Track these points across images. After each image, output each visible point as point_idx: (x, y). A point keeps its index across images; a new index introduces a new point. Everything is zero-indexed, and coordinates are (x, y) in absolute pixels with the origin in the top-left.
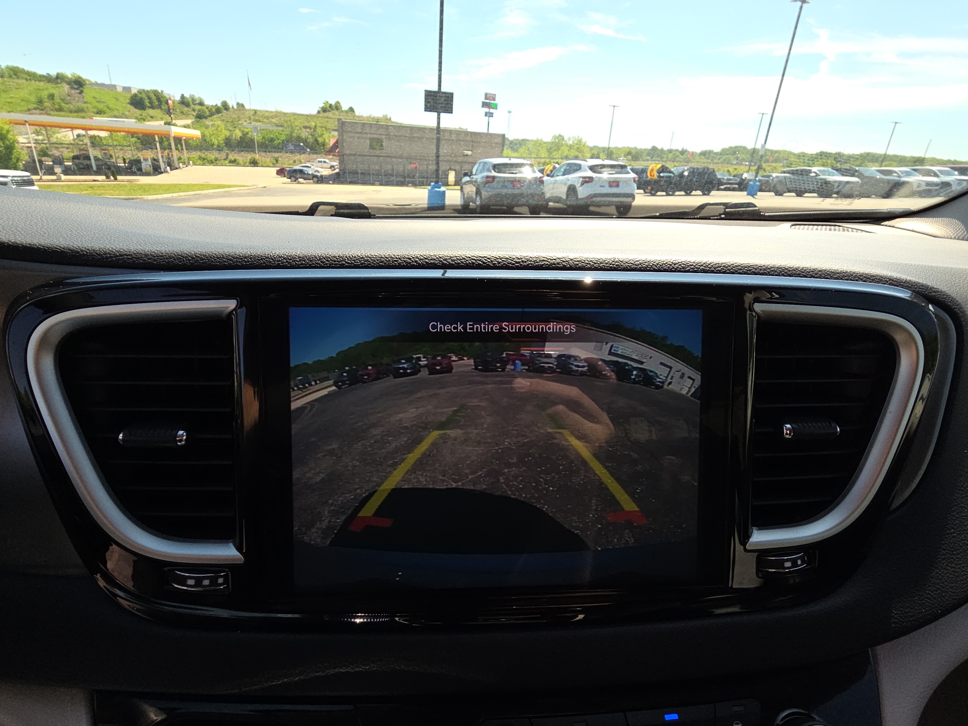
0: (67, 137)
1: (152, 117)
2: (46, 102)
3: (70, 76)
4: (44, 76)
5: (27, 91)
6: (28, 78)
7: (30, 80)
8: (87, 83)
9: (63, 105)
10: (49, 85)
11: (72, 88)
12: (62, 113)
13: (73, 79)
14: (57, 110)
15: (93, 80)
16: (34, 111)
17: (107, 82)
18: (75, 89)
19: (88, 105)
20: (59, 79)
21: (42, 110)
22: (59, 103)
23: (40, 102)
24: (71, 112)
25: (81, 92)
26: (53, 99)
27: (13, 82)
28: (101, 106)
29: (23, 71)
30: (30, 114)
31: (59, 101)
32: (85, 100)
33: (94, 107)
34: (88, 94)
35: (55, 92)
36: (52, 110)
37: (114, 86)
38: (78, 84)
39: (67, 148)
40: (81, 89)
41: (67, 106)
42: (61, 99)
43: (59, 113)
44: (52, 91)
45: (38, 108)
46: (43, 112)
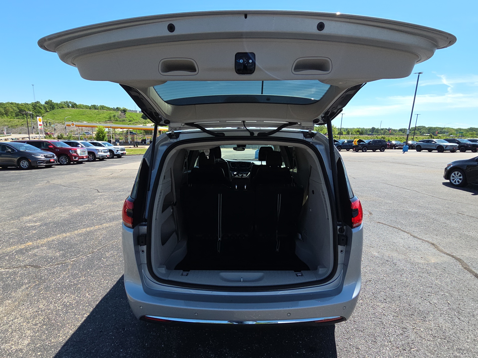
0: (119, 131)
1: (149, 122)
2: (112, 118)
3: (122, 108)
4: (112, 108)
5: (106, 114)
6: (107, 109)
7: (108, 110)
8: (127, 110)
9: (118, 119)
10: (114, 112)
11: (122, 112)
12: (117, 122)
13: (123, 109)
14: (115, 121)
15: (129, 109)
16: (107, 121)
17: (134, 110)
18: (123, 113)
19: (127, 118)
20: (118, 109)
21: (110, 121)
22: (117, 118)
23: (110, 118)
24: (120, 121)
25: (125, 114)
26: (115, 117)
27: (101, 111)
28: (131, 119)
29: (105, 107)
31: (117, 117)
32: (126, 117)
33: (128, 119)
34: (127, 114)
35: (116, 114)
36: (114, 121)
37: (136, 111)
38: (124, 111)
40: (125, 113)
42: (118, 117)
43: (116, 122)
44: (115, 114)
45: (109, 120)
46: (111, 122)
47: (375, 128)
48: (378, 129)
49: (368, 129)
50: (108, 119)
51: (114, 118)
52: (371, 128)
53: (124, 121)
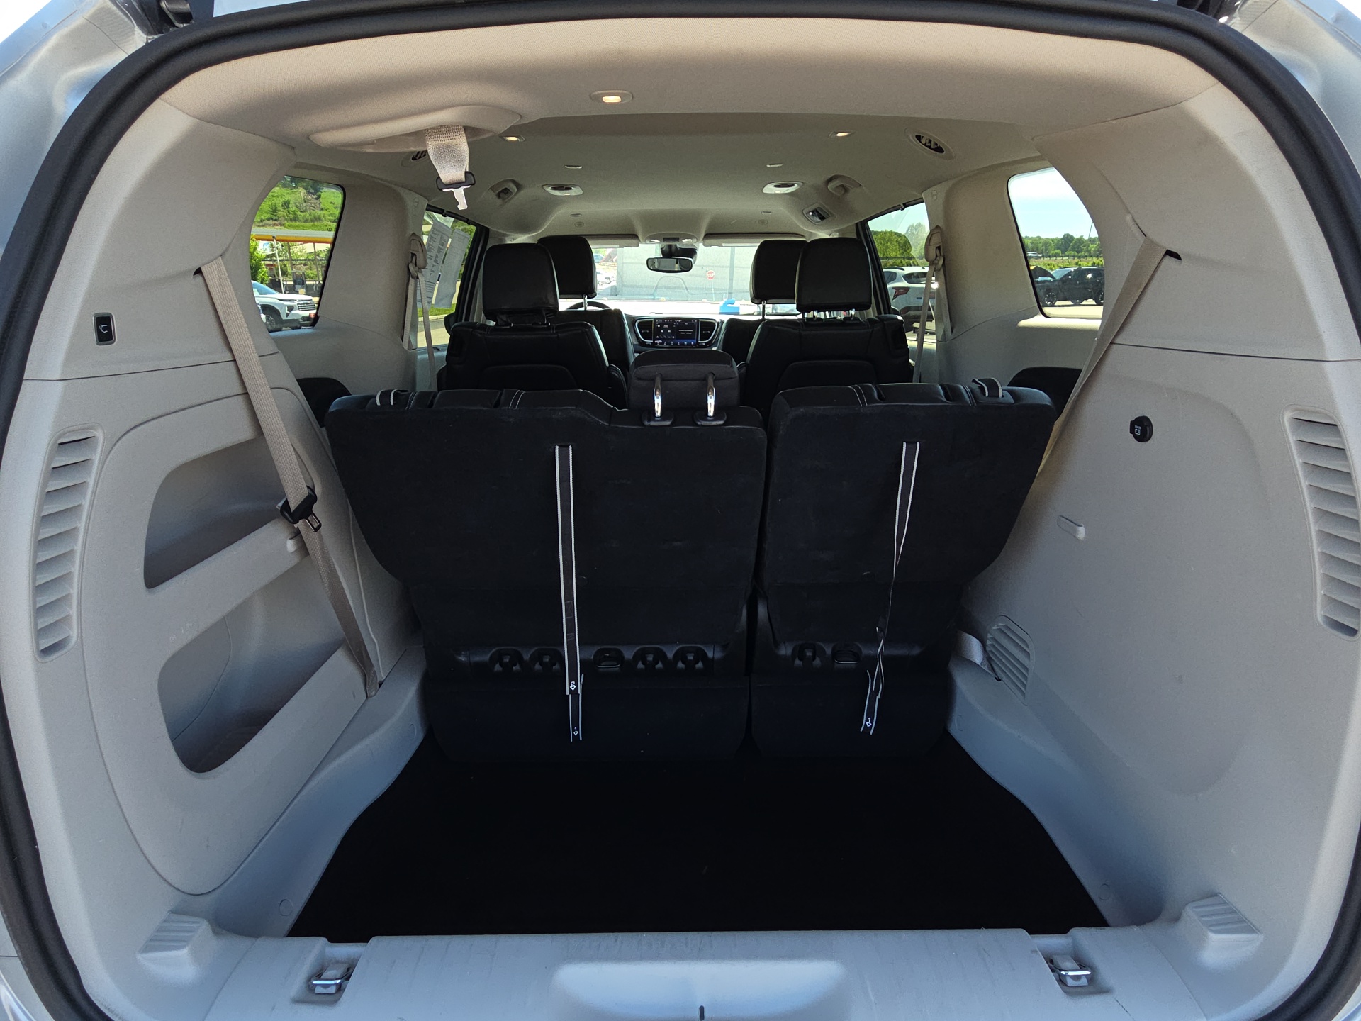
0: (304, 251)
2: (280, 211)
9: (299, 213)
10: (285, 191)
11: (309, 193)
12: (298, 224)
13: (311, 182)
14: (291, 220)
16: (267, 222)
18: (312, 194)
19: (325, 212)
20: (296, 182)
21: (276, 220)
22: (294, 211)
23: (275, 210)
24: (306, 221)
25: (319, 197)
26: (288, 207)
30: (263, 226)
31: (294, 208)
32: (322, 206)
33: (331, 215)
34: (326, 198)
35: (291, 199)
36: (286, 219)
38: (316, 188)
39: (305, 265)
40: (318, 194)
41: (302, 214)
42: (297, 207)
43: (294, 223)
44: (287, 198)
45: (272, 219)
46: (276, 222)
47: (1072, 237)
48: (1080, 240)
49: (1053, 240)
50: (268, 216)
51: (286, 211)
52: (1062, 236)
53: (317, 219)
